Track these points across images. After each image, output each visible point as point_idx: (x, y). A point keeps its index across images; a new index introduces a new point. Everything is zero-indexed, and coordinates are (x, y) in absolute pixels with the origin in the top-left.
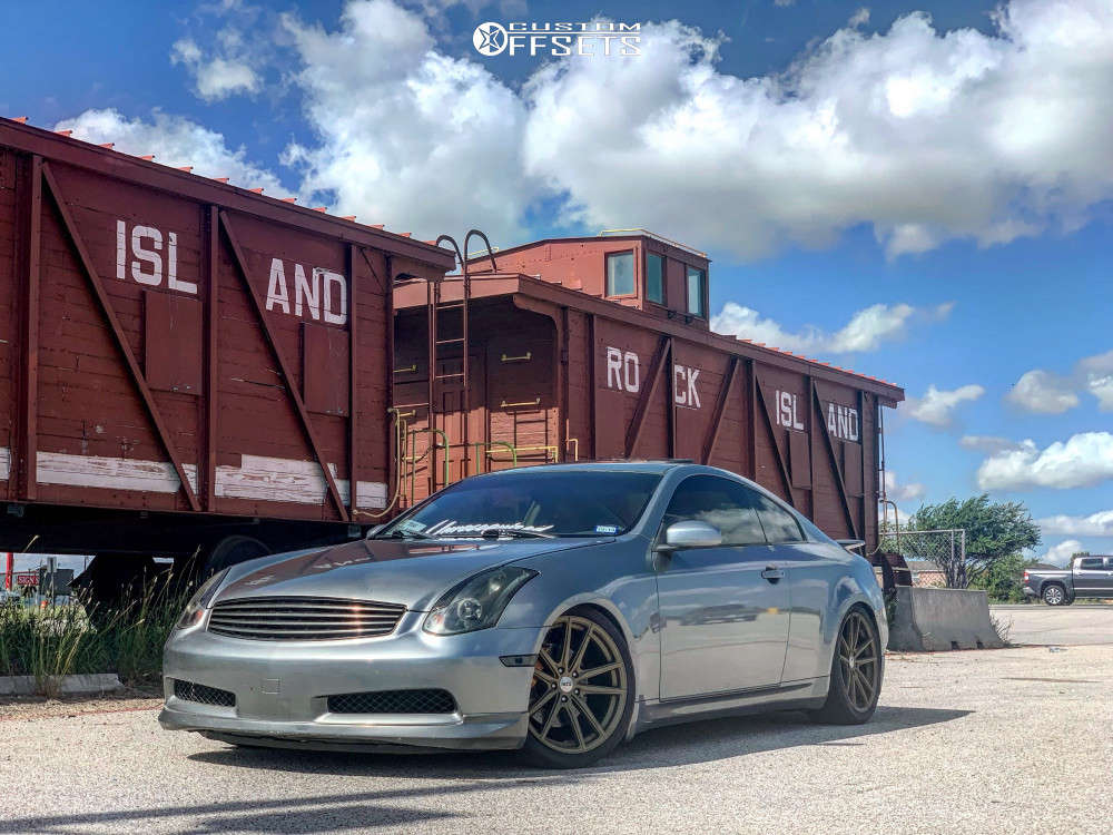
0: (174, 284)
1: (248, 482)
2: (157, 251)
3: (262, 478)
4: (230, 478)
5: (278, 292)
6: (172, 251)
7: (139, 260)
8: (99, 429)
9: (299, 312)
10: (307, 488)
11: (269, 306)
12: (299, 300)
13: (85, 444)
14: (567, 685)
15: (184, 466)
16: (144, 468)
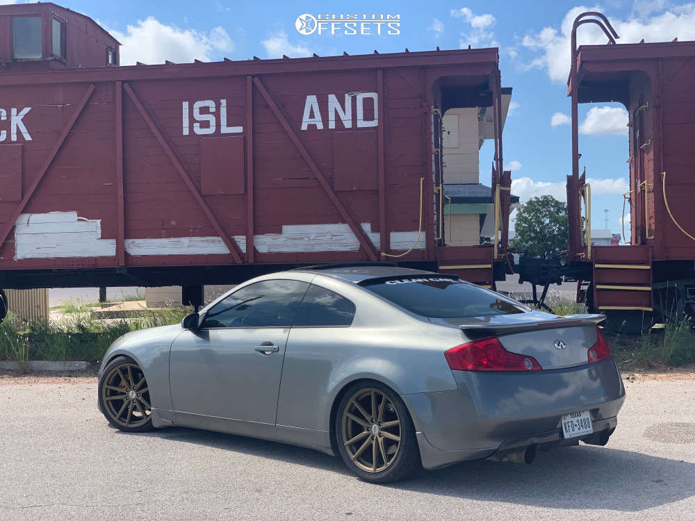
0: (225, 129)
1: (289, 242)
2: (212, 113)
3: (302, 239)
4: (274, 241)
5: (312, 116)
6: (223, 111)
7: (198, 122)
8: (173, 223)
9: (332, 125)
10: (345, 241)
11: (304, 127)
12: (332, 116)
13: (164, 231)
14: (132, 395)
15: (236, 237)
16: (207, 241)
